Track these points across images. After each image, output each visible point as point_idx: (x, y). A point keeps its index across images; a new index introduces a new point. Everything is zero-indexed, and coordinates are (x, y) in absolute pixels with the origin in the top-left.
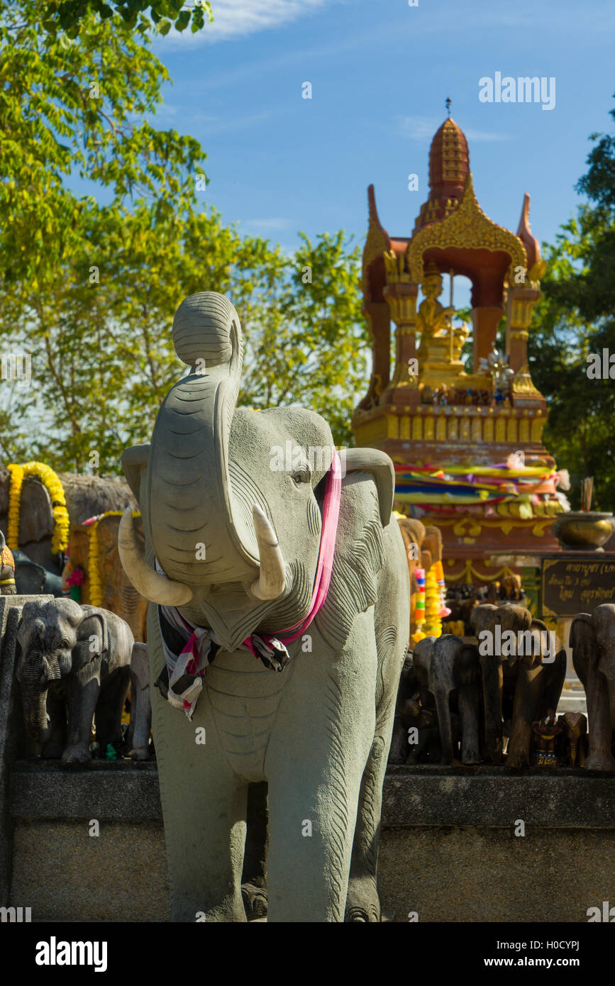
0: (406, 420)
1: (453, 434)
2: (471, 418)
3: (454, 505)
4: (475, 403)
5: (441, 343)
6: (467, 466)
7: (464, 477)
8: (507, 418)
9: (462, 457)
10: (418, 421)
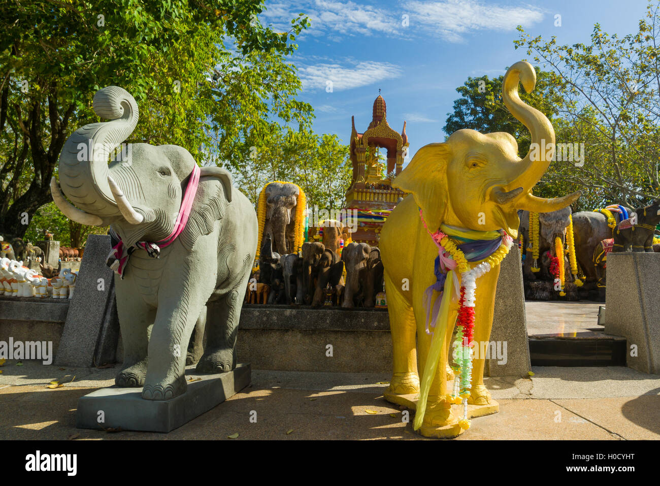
0: (360, 194)
1: (376, 199)
2: (382, 194)
3: (375, 223)
4: (384, 189)
5: (375, 169)
6: (380, 210)
7: (379, 213)
8: (394, 194)
9: (379, 206)
10: (364, 194)
